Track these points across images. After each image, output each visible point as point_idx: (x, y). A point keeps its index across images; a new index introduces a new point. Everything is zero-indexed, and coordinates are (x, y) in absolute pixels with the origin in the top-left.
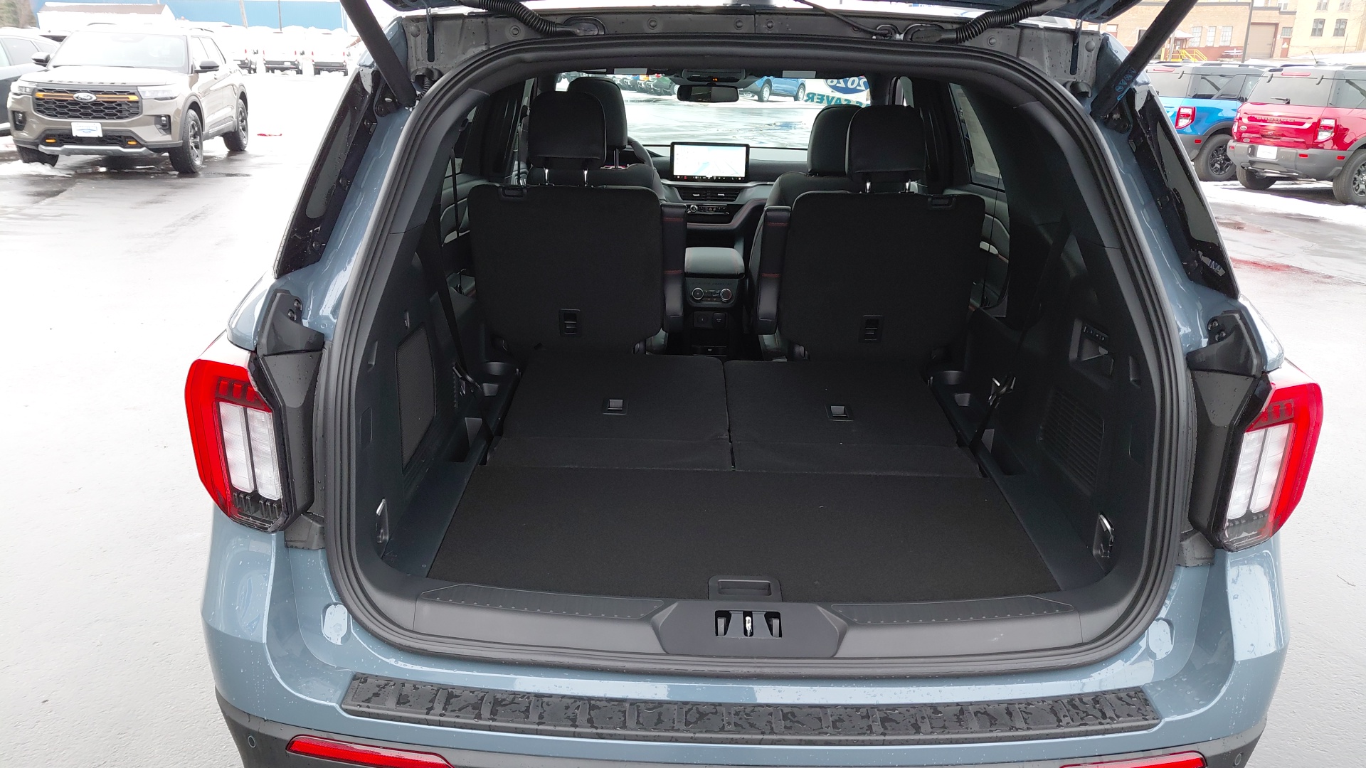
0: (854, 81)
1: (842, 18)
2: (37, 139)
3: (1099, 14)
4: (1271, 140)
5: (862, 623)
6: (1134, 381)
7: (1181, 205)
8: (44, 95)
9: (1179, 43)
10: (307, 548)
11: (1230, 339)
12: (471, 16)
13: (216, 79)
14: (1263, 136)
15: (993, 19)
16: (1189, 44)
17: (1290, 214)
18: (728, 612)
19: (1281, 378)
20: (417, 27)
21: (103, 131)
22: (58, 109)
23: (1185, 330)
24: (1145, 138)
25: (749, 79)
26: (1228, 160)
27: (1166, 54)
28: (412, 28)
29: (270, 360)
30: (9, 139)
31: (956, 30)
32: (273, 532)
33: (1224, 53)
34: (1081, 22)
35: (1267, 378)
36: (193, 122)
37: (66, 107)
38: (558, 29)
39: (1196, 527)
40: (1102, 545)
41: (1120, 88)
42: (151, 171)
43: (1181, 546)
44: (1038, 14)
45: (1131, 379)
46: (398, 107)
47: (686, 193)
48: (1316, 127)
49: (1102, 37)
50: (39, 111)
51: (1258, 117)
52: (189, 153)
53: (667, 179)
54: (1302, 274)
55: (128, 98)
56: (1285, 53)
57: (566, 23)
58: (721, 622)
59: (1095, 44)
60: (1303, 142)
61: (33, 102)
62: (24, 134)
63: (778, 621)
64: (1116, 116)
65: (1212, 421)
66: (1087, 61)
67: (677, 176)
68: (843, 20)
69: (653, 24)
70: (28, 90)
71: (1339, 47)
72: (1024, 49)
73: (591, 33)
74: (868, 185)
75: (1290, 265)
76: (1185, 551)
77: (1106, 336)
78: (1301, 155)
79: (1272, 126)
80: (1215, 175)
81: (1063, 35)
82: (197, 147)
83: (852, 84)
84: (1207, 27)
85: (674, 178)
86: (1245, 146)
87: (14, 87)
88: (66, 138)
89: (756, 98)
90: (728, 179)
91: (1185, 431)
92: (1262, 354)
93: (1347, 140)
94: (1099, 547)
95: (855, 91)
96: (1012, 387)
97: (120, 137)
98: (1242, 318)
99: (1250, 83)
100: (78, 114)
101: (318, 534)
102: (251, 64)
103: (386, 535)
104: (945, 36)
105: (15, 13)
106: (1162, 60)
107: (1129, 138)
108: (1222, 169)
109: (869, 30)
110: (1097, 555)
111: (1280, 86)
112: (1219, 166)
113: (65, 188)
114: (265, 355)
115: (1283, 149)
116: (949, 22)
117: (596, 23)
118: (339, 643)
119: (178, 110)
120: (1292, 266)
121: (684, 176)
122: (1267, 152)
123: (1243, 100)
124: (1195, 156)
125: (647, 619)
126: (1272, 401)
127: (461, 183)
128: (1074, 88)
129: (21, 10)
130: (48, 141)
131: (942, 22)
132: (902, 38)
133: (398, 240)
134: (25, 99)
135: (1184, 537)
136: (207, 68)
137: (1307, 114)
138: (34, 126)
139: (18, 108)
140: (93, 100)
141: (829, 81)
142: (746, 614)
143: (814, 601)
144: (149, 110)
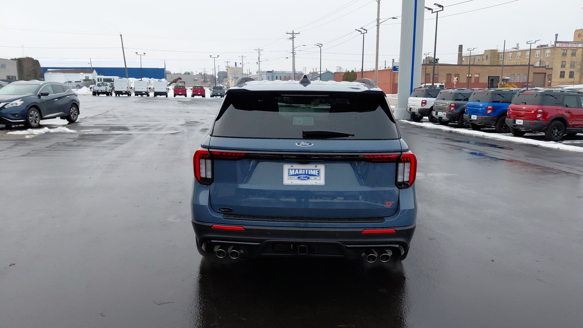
4: (520, 117)
9: (505, 81)
16: (509, 81)
26: (507, 125)
33: (524, 85)
48: (536, 113)
51: (516, 109)
56: (550, 85)
60: (532, 118)
71: (572, 82)
78: (531, 123)
79: (522, 112)
80: (503, 131)
84: (516, 75)
86: (512, 120)
93: (548, 117)
102: (129, 92)
105: (35, 73)
108: (505, 128)
115: (525, 121)
122: (519, 122)
123: (510, 103)
137: (532, 107)
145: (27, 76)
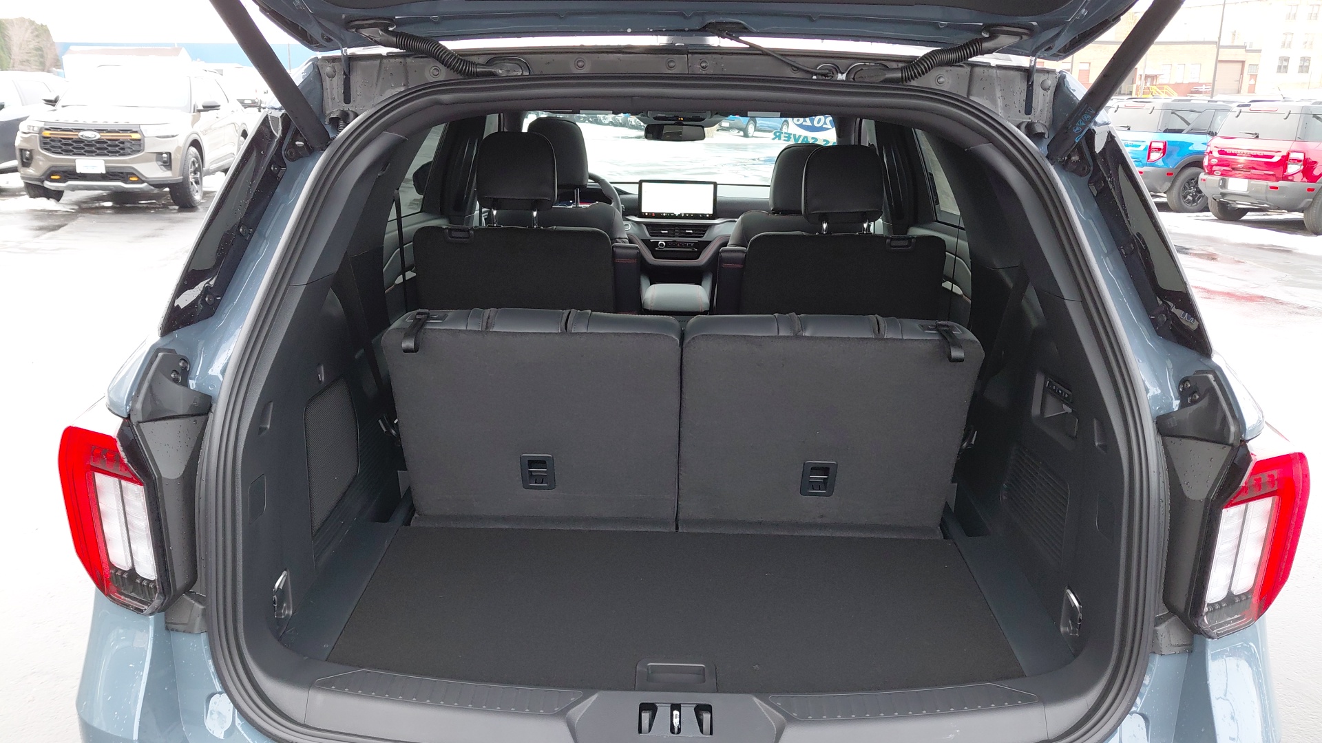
0: (820, 120)
1: (780, 57)
2: (43, 175)
3: (1054, 51)
4: (1242, 173)
5: (801, 719)
6: (1099, 446)
7: (1146, 252)
8: (51, 134)
9: (1149, 80)
10: (189, 631)
11: (1204, 403)
12: (390, 56)
13: (217, 117)
14: (1233, 169)
15: (941, 57)
16: (1160, 81)
17: (1263, 245)
18: (653, 704)
19: (1262, 448)
20: (333, 67)
21: (106, 167)
22: (63, 147)
23: (1154, 391)
24: (1105, 182)
25: (715, 118)
26: (1200, 192)
27: (1137, 90)
28: (328, 69)
29: (146, 428)
30: (17, 175)
31: (901, 69)
32: (151, 614)
33: (1193, 89)
34: (1035, 60)
35: (1246, 447)
36: (193, 159)
37: (71, 145)
38: (478, 70)
39: (1172, 610)
40: (1070, 622)
41: (1077, 129)
42: (152, 206)
43: (1155, 632)
44: (990, 51)
45: (1097, 444)
46: (311, 151)
47: (654, 229)
48: (1285, 160)
49: (1058, 75)
50: (45, 149)
51: (1228, 151)
52: (189, 188)
53: (636, 216)
54: (1277, 305)
55: (131, 136)
56: (1252, 89)
57: (489, 63)
58: (646, 716)
59: (1051, 82)
60: (1273, 175)
61: (40, 141)
62: (31, 171)
63: (710, 716)
64: (1075, 158)
65: (1187, 494)
66: (1043, 100)
67: (645, 213)
68: (779, 59)
69: (580, 64)
70: (36, 129)
71: (1304, 83)
72: (975, 90)
73: (515, 73)
74: (825, 226)
75: (1264, 295)
76: (1160, 638)
77: (1070, 393)
78: (1272, 188)
79: (1242, 159)
80: (1188, 206)
81: (1017, 74)
82: (197, 183)
83: (818, 123)
84: (1176, 65)
85: (642, 215)
86: (1216, 179)
87: (23, 127)
88: (70, 174)
89: (742, 133)
90: (696, 216)
91: (1157, 504)
92: (1240, 422)
93: (1316, 172)
94: (1067, 625)
95: (821, 129)
96: (973, 442)
97: (122, 173)
98: (1217, 379)
99: (1219, 117)
100: (82, 151)
101: (200, 616)
102: (261, 103)
103: (289, 608)
104: (889, 75)
105: (42, 56)
106: (1134, 96)
107: (1089, 182)
108: (1192, 200)
109: (809, 69)
110: (1066, 633)
111: (1249, 120)
112: (1191, 198)
113: (66, 222)
114: (139, 422)
115: (1254, 182)
116: (895, 61)
117: (520, 64)
118: (222, 737)
119: (179, 148)
120: (1266, 297)
121: (652, 213)
122: (1238, 185)
123: (1213, 134)
124: (1168, 188)
125: (562, 714)
126: (1252, 474)
127: (407, 227)
128: (1030, 130)
129: (47, 54)
130: (53, 177)
131: (885, 60)
132: (844, 79)
133: (300, 291)
134: (33, 138)
135: (1159, 621)
136: (207, 108)
137: (1277, 148)
138: (41, 163)
139: (25, 146)
140: (97, 138)
141: (795, 119)
142: (675, 707)
143: (750, 692)
144: (150, 147)
145: (22, 62)
